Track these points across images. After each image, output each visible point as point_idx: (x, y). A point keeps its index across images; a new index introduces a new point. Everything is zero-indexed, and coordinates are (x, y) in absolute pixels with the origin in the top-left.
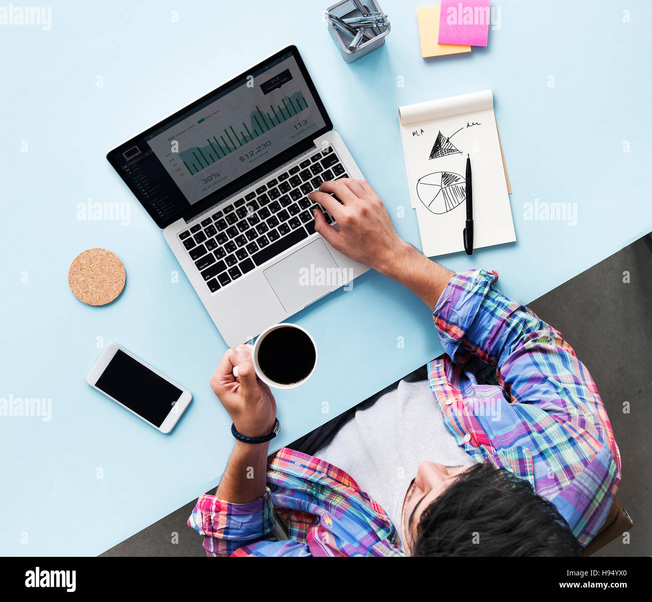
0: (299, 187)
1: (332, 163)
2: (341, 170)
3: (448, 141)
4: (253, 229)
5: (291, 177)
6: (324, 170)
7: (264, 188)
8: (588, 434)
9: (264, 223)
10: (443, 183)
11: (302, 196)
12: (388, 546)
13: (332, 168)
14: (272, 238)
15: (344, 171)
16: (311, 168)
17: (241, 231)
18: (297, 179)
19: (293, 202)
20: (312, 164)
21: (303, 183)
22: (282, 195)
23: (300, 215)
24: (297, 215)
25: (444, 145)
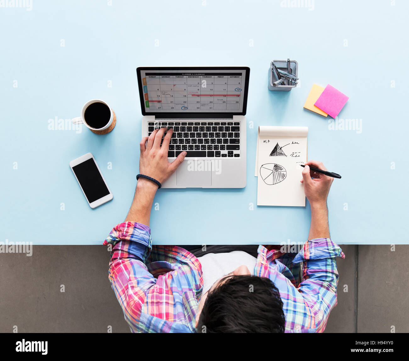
0: (215, 132)
1: (236, 130)
2: (238, 136)
3: (281, 149)
4: (184, 139)
5: (214, 126)
6: (230, 132)
7: (199, 124)
8: (314, 319)
9: (190, 139)
10: (274, 169)
11: (214, 137)
12: (194, 295)
13: (235, 133)
14: (189, 148)
15: (239, 137)
16: (225, 127)
17: (178, 137)
18: (216, 128)
19: (208, 138)
20: (227, 126)
21: (218, 132)
22: (205, 132)
23: (208, 145)
24: (207, 145)
25: (278, 151)
